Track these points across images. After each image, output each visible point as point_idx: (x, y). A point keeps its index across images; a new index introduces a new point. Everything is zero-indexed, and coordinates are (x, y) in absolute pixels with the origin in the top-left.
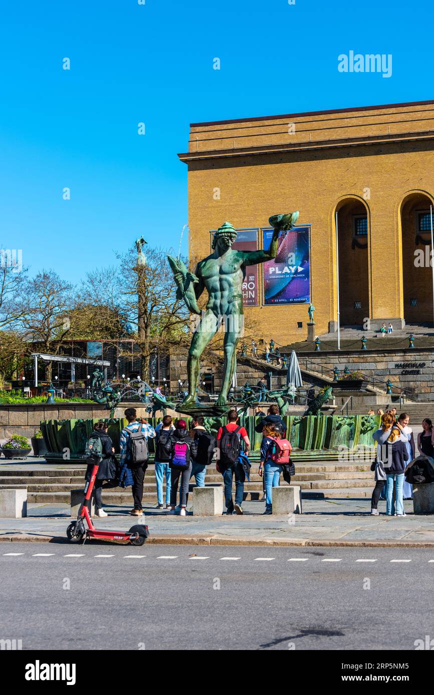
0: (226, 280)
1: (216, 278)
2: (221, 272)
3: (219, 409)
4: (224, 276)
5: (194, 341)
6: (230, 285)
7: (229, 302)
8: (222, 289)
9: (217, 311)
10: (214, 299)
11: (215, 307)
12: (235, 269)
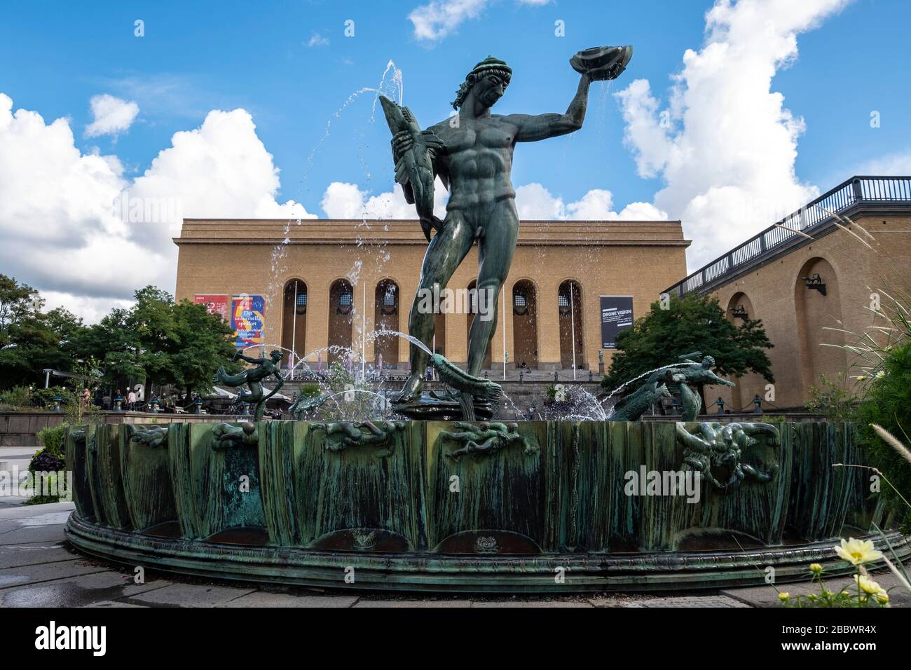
1: (472, 152)
4: (487, 150)
6: (499, 169)
7: (498, 199)
8: (483, 175)
9: (472, 215)
10: (464, 192)
11: (468, 208)
12: (509, 139)
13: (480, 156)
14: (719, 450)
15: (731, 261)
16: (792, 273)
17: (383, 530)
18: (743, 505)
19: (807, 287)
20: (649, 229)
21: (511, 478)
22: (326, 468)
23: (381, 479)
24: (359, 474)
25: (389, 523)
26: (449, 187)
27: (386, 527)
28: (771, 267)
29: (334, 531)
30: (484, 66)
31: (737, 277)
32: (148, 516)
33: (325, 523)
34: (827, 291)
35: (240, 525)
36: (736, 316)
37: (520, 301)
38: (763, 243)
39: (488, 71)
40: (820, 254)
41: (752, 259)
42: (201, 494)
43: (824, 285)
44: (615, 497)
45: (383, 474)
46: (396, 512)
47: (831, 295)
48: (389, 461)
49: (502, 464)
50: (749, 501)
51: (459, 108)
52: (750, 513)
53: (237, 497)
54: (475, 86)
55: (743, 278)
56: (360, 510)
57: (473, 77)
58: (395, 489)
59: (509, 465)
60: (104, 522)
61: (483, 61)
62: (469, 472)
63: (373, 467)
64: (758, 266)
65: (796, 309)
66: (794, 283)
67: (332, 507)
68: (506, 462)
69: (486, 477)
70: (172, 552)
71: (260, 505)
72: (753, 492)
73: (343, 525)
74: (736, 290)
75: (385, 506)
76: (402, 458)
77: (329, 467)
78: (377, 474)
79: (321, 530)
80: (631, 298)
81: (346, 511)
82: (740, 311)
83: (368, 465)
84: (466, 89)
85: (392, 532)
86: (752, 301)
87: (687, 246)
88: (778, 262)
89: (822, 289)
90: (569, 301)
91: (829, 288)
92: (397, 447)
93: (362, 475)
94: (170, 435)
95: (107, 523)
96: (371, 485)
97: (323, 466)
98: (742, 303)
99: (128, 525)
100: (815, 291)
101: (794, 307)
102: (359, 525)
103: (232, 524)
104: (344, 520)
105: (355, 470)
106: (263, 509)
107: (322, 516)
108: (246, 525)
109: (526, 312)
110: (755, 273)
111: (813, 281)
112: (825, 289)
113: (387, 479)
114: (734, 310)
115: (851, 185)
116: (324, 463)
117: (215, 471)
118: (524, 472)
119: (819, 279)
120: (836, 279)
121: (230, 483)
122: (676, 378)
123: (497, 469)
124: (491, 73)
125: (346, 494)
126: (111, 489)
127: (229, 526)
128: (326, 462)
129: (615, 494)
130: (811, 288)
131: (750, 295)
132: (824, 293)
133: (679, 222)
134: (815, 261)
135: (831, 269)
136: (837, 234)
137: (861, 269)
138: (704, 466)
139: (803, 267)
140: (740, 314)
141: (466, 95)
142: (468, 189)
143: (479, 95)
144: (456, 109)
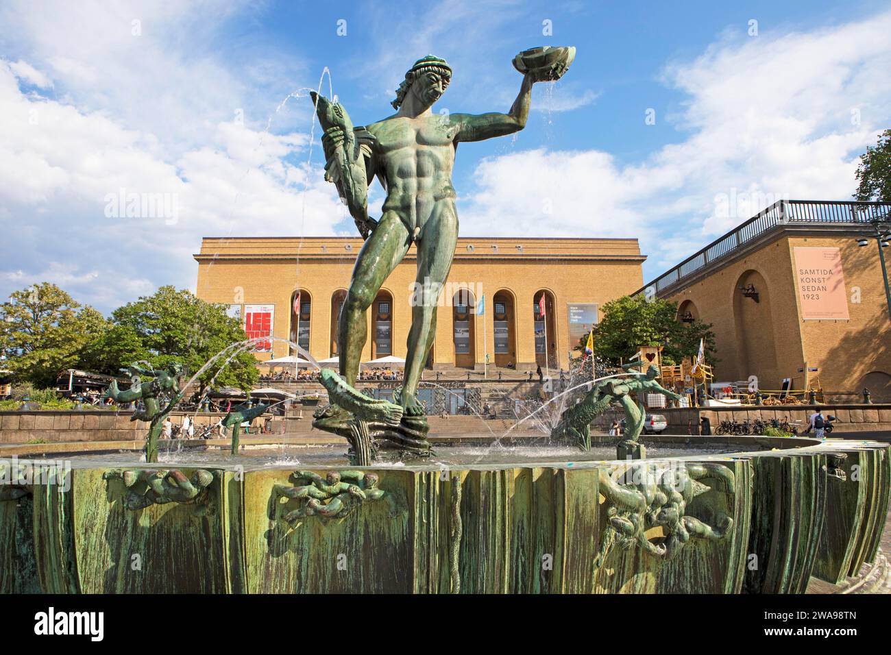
0: (431, 155)
1: (411, 151)
2: (420, 140)
3: (414, 422)
4: (426, 148)
5: (362, 270)
6: (438, 167)
7: (436, 199)
8: (420, 173)
9: (409, 215)
10: (401, 193)
11: (405, 208)
12: (448, 137)
13: (418, 154)
14: (655, 503)
15: (679, 273)
16: (731, 284)
18: (687, 569)
19: (743, 296)
20: (611, 245)
21: (374, 547)
22: (129, 529)
23: (202, 546)
24: (174, 537)
26: (386, 186)
28: (713, 278)
30: (423, 63)
31: (685, 287)
34: (760, 299)
36: (685, 321)
37: (501, 308)
38: (706, 257)
39: (426, 68)
40: (753, 267)
41: (698, 272)
43: (757, 294)
44: (517, 570)
45: (204, 538)
47: (762, 303)
48: (211, 522)
49: (361, 528)
50: (695, 563)
51: (398, 107)
52: (695, 579)
54: (413, 84)
55: (690, 288)
56: (176, 586)
57: (411, 74)
59: (370, 529)
61: (422, 58)
63: (192, 529)
64: (703, 277)
65: (735, 315)
66: (733, 292)
68: (367, 526)
69: (339, 546)
72: (700, 553)
74: (684, 298)
75: (207, 582)
82: (688, 317)
83: (184, 526)
84: (405, 87)
86: (698, 307)
87: (643, 261)
88: (719, 274)
89: (755, 297)
91: (762, 295)
93: (177, 539)
96: (189, 553)
97: (126, 528)
98: (690, 309)
100: (749, 299)
101: (733, 313)
105: (169, 532)
109: (505, 318)
110: (700, 283)
111: (748, 290)
112: (757, 297)
113: (208, 547)
114: (683, 315)
115: (778, 208)
116: (127, 523)
118: (391, 540)
119: (753, 289)
120: (767, 288)
122: (618, 391)
123: (354, 536)
124: (429, 70)
128: (129, 522)
129: (517, 566)
130: (746, 296)
131: (696, 303)
132: (757, 300)
133: (637, 240)
134: (749, 273)
135: (763, 280)
136: (767, 249)
137: (787, 279)
138: (636, 528)
139: (740, 278)
140: (688, 319)
141: (405, 93)
142: (405, 189)
143: (418, 94)
144: (397, 109)
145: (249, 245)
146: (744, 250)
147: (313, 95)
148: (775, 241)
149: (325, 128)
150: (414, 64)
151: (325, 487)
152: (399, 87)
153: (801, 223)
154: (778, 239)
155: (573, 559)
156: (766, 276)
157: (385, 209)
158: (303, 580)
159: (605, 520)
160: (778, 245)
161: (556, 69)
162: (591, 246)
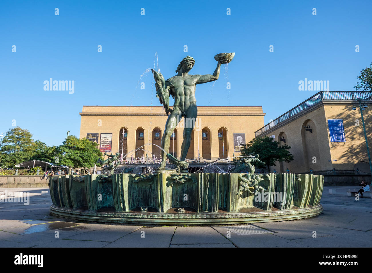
0: (189, 89)
1: (182, 87)
2: (185, 84)
4: (187, 86)
6: (191, 92)
7: (191, 103)
8: (186, 94)
9: (182, 108)
10: (179, 100)
11: (181, 105)
12: (194, 83)
13: (185, 88)
15: (279, 121)
16: (300, 125)
17: (150, 207)
19: (305, 130)
20: (251, 109)
21: (189, 190)
24: (143, 190)
25: (152, 204)
27: (151, 206)
28: (293, 123)
29: (135, 207)
30: (185, 59)
31: (281, 126)
32: (78, 204)
33: (133, 205)
34: (313, 131)
35: (107, 206)
36: (281, 140)
37: (205, 135)
38: (290, 114)
39: (187, 61)
40: (310, 118)
41: (287, 120)
42: (95, 196)
45: (150, 189)
46: (154, 201)
47: (314, 133)
48: (152, 185)
49: (186, 186)
51: (178, 73)
53: (106, 197)
54: (183, 66)
55: (284, 127)
56: (143, 201)
57: (182, 62)
58: (154, 194)
60: (64, 206)
62: (176, 189)
63: (147, 188)
64: (289, 123)
65: (302, 138)
66: (301, 129)
67: (135, 200)
68: (187, 186)
69: (181, 190)
70: (86, 214)
71: (113, 199)
73: (138, 205)
74: (281, 131)
75: (151, 199)
76: (156, 185)
77: (134, 188)
78: (148, 189)
79: (131, 207)
80: (245, 134)
81: (139, 201)
83: (146, 187)
84: (180, 67)
85: (153, 207)
86: (287, 135)
87: (264, 115)
88: (295, 121)
89: (311, 131)
90: (222, 135)
92: (154, 181)
93: (144, 190)
94: (85, 178)
95: (64, 207)
96: (147, 193)
98: (283, 135)
99: (71, 207)
100: (308, 132)
102: (143, 205)
103: (104, 206)
104: (138, 204)
106: (114, 201)
107: (132, 203)
108: (108, 206)
109: (207, 139)
110: (288, 125)
111: (307, 128)
112: (312, 130)
113: (151, 191)
114: (280, 138)
115: (320, 94)
117: (99, 189)
118: (193, 188)
119: (310, 127)
120: (315, 127)
121: (103, 193)
125: (139, 196)
126: (66, 195)
127: (103, 206)
129: (220, 195)
130: (307, 130)
131: (286, 133)
132: (311, 132)
133: (261, 107)
134: (308, 121)
135: (314, 124)
136: (315, 111)
137: (324, 123)
138: (246, 186)
139: (304, 123)
140: (283, 140)
141: (180, 68)
142: (181, 99)
143: (184, 69)
144: (177, 73)
145: (102, 109)
146: (306, 111)
147: (152, 70)
148: (319, 108)
149: (156, 81)
150: (183, 59)
151: (179, 176)
152: (178, 66)
153: (329, 100)
154: (320, 107)
155: (233, 193)
156: (315, 122)
157: (175, 106)
158: (173, 198)
159: (239, 185)
160: (320, 109)
161: (228, 60)
162: (242, 109)
